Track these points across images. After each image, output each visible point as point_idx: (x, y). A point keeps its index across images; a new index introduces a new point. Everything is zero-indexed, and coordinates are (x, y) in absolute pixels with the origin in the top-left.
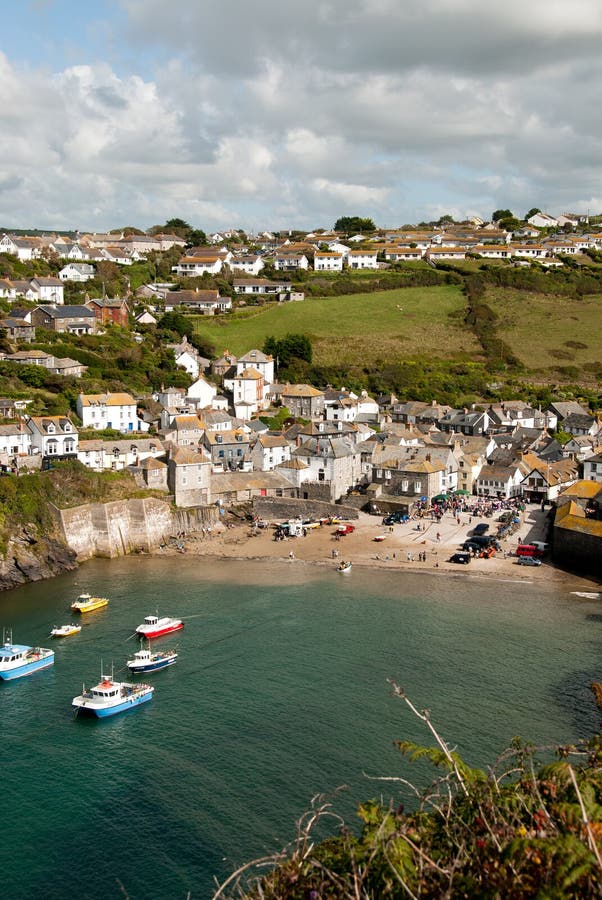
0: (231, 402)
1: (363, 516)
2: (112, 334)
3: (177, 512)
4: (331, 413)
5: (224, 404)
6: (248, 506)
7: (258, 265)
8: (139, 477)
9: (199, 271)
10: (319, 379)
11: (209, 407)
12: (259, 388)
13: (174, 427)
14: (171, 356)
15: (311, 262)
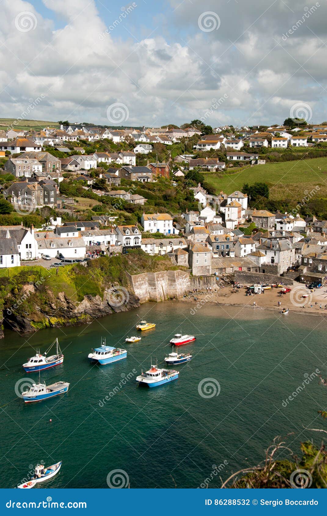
0: (224, 219)
1: (295, 283)
2: (161, 182)
3: (193, 278)
4: (279, 226)
5: (220, 220)
6: (231, 276)
7: (241, 145)
8: (173, 259)
9: (208, 148)
10: (272, 207)
11: (211, 222)
12: (239, 212)
13: (192, 232)
14: (192, 194)
15: (270, 143)
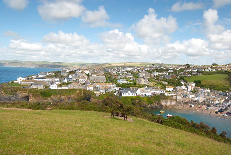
0: (187, 89)
1: (204, 105)
2: (173, 79)
3: (177, 102)
4: (202, 91)
5: (186, 89)
6: (187, 102)
7: (196, 70)
8: (172, 97)
9: (188, 71)
10: (202, 86)
11: (184, 89)
12: (192, 87)
13: (178, 91)
14: (180, 82)
15: (204, 70)
